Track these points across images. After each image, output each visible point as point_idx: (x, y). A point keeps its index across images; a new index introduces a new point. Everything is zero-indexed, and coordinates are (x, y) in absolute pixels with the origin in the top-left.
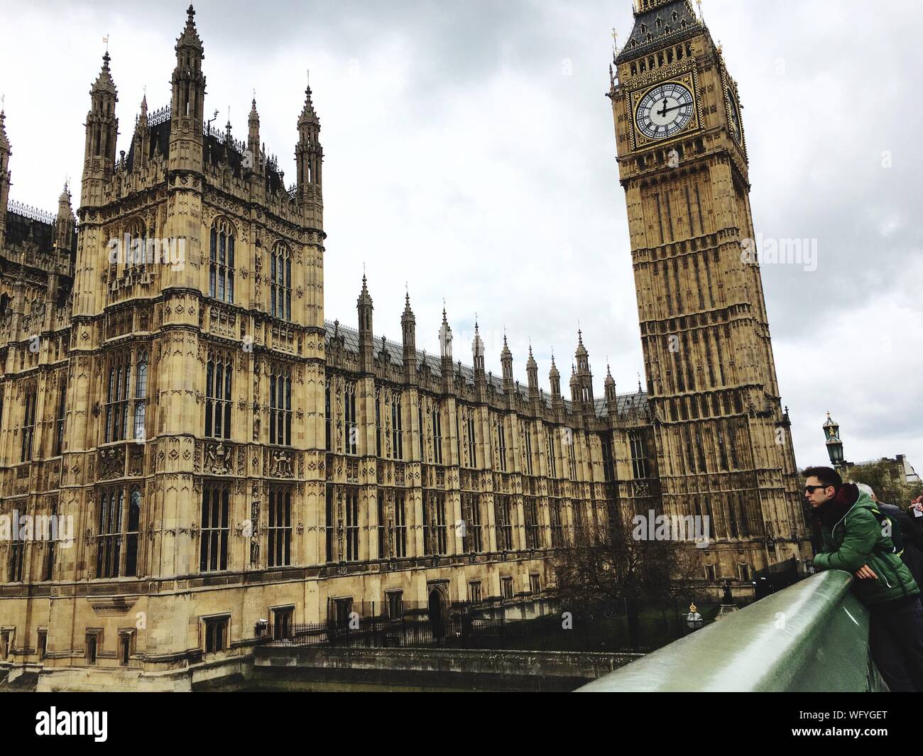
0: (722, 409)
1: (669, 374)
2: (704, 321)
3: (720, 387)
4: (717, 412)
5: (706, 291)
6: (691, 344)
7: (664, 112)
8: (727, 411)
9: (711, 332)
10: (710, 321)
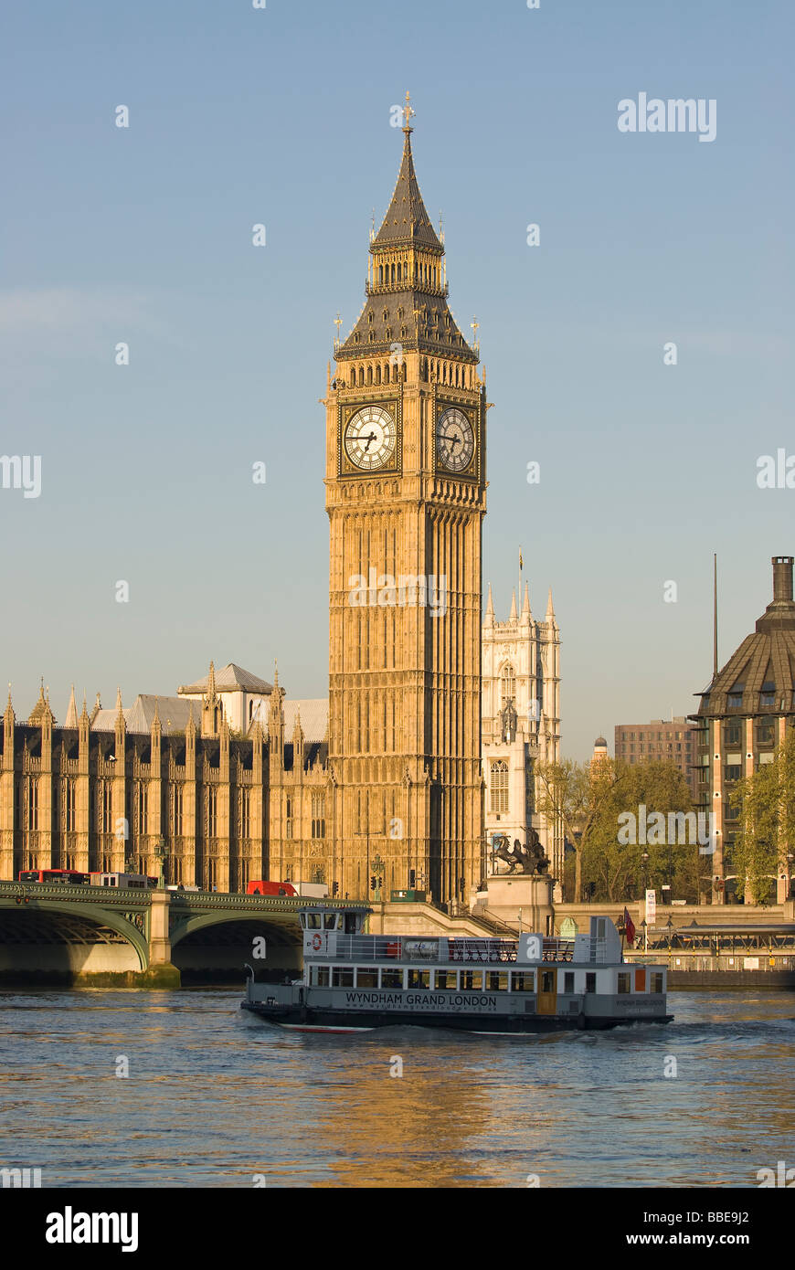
0: (389, 774)
1: (351, 732)
2: (385, 682)
3: (390, 753)
4: (384, 778)
5: (390, 650)
6: (371, 702)
7: (372, 438)
8: (393, 779)
9: (389, 695)
10: (389, 682)
